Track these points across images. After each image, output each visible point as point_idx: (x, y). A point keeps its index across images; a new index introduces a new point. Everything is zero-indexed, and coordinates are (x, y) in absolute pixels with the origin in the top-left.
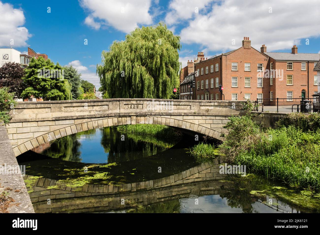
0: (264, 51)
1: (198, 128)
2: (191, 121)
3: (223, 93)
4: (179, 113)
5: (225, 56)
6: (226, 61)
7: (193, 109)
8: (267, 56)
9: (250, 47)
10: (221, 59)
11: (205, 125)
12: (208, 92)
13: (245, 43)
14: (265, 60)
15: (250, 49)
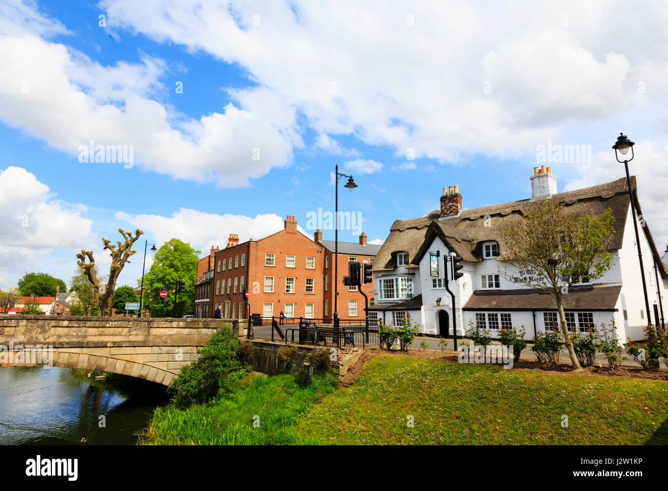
0: (319, 238)
1: (142, 370)
2: (128, 358)
3: (249, 302)
4: (102, 342)
5: (255, 243)
6: (257, 251)
7: (135, 334)
8: (321, 246)
9: (296, 232)
10: (249, 247)
11: (156, 365)
12: (230, 299)
13: (288, 224)
14: (318, 252)
15: (296, 234)
